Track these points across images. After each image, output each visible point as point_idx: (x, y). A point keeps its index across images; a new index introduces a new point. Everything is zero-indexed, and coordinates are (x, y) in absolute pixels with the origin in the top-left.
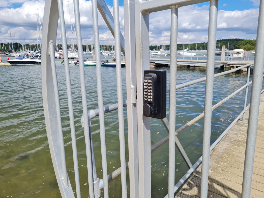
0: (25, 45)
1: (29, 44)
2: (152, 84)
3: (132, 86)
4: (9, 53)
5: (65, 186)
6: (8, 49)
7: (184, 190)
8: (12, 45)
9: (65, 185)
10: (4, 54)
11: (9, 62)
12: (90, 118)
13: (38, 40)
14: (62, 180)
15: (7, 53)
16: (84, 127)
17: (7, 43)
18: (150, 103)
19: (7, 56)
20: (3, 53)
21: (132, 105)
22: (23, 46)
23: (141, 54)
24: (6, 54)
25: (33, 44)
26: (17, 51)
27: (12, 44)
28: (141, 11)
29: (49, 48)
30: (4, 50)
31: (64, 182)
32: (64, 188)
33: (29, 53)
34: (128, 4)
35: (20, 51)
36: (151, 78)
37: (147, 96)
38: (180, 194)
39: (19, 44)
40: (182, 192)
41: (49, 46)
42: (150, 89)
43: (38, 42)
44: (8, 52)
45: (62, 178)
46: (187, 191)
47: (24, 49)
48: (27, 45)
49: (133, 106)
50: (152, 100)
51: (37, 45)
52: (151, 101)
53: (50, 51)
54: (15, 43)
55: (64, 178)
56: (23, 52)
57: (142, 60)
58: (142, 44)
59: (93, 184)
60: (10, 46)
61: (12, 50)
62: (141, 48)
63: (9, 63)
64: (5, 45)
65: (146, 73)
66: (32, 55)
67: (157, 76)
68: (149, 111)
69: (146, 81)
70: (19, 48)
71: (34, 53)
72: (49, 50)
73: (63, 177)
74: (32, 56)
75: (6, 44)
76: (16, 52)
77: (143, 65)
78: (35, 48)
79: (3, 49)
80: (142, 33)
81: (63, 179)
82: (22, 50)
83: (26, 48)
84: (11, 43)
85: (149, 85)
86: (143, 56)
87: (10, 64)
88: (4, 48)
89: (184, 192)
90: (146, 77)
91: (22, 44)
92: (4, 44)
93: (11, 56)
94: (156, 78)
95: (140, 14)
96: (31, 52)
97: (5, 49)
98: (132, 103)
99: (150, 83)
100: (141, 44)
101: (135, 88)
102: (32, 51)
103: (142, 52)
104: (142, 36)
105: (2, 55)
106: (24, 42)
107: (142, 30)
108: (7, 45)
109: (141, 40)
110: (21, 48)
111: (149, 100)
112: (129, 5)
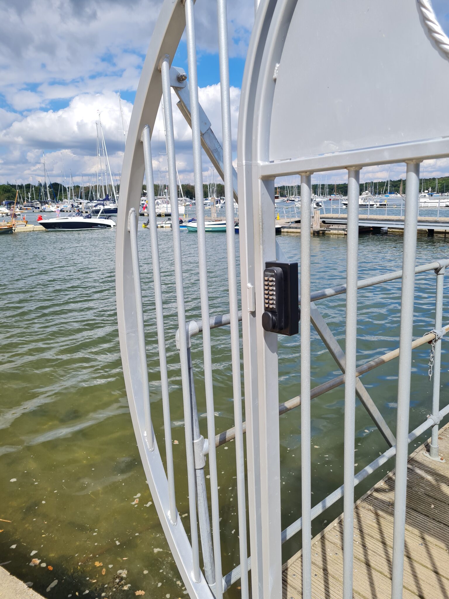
0: (72, 188)
1: (80, 186)
2: (274, 283)
3: (249, 285)
4: (42, 205)
5: (149, 447)
6: (38, 196)
7: (377, 490)
8: (48, 188)
9: (148, 445)
10: (31, 208)
11: (41, 224)
12: (190, 335)
13: (99, 176)
14: (144, 437)
15: (37, 204)
16: (179, 348)
17: (37, 185)
18: (272, 311)
19: (37, 210)
20: (30, 204)
21: (249, 314)
22: (69, 191)
23: (261, 238)
24: (36, 206)
25: (88, 186)
26: (56, 200)
27: (47, 186)
28: (261, 177)
29: (129, 220)
30: (32, 199)
31: (146, 440)
32: (147, 449)
33: (81, 203)
34: (243, 165)
35: (61, 200)
36: (274, 274)
37: (269, 301)
38: (367, 497)
39: (61, 185)
40: (372, 493)
41: (129, 218)
42: (272, 290)
43: (99, 180)
44: (39, 202)
45: (143, 433)
46: (383, 494)
47: (69, 196)
48: (77, 188)
49: (250, 316)
50: (274, 306)
51: (96, 186)
52: (273, 308)
53: (130, 225)
54: (53, 184)
55: (147, 433)
56: (69, 202)
57: (263, 247)
58: (263, 224)
59: (193, 443)
60: (43, 190)
61: (48, 198)
62: (261, 230)
63: (42, 226)
64: (33, 189)
65: (268, 265)
66: (87, 208)
67: (283, 271)
68: (271, 322)
69: (266, 278)
70: (61, 194)
71: (90, 205)
72: (129, 223)
73: (145, 432)
74: (87, 210)
75: (34, 186)
76: (54, 202)
77: (264, 254)
78: (92, 193)
79: (30, 197)
80: (262, 208)
81: (145, 435)
82: (67, 199)
83: (73, 194)
84: (45, 183)
85: (271, 284)
86: (263, 241)
87: (42, 228)
88: (32, 194)
89: (376, 494)
90: (266, 273)
91: (67, 186)
92: (32, 186)
93: (44, 211)
94: (281, 274)
95: (260, 181)
96: (85, 202)
97: (33, 197)
98: (249, 311)
99: (272, 281)
100: (261, 223)
101: (253, 287)
102: (85, 200)
103: (262, 235)
104: (262, 211)
105: (27, 209)
106: (71, 182)
107: (262, 204)
108: (38, 189)
109: (261, 218)
110: (64, 194)
111: (271, 306)
112: (244, 167)
